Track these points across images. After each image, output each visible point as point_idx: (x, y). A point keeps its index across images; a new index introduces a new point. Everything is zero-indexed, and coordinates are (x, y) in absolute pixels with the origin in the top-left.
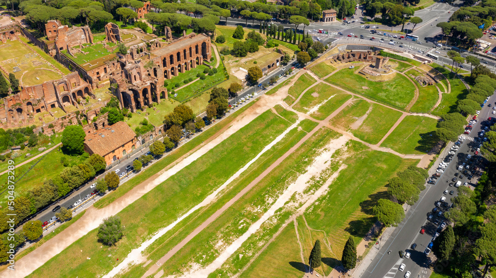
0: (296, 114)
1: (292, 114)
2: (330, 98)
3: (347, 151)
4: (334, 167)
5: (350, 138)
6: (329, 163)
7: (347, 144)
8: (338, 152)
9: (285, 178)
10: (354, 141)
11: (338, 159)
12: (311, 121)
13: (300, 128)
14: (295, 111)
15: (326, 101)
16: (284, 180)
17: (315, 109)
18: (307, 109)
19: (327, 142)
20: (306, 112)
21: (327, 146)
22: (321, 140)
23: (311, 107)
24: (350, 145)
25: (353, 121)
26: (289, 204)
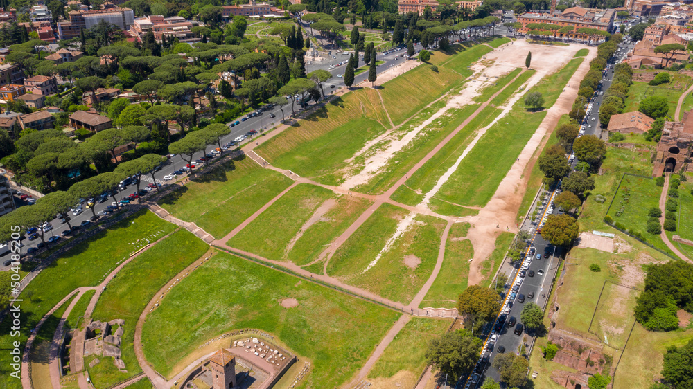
0: (435, 211)
1: (442, 210)
2: (378, 258)
3: (343, 174)
4: (361, 159)
5: (339, 187)
6: (366, 162)
7: (343, 181)
8: (356, 172)
9: (415, 148)
10: (333, 185)
11: (356, 166)
12: (405, 202)
13: (419, 192)
14: (438, 216)
15: (386, 249)
16: (416, 146)
17: (404, 225)
18: (419, 223)
19: (371, 181)
20: (419, 217)
21: (373, 176)
22: (382, 181)
23: (411, 228)
24: (339, 180)
25: (331, 213)
26: (402, 134)
